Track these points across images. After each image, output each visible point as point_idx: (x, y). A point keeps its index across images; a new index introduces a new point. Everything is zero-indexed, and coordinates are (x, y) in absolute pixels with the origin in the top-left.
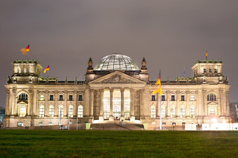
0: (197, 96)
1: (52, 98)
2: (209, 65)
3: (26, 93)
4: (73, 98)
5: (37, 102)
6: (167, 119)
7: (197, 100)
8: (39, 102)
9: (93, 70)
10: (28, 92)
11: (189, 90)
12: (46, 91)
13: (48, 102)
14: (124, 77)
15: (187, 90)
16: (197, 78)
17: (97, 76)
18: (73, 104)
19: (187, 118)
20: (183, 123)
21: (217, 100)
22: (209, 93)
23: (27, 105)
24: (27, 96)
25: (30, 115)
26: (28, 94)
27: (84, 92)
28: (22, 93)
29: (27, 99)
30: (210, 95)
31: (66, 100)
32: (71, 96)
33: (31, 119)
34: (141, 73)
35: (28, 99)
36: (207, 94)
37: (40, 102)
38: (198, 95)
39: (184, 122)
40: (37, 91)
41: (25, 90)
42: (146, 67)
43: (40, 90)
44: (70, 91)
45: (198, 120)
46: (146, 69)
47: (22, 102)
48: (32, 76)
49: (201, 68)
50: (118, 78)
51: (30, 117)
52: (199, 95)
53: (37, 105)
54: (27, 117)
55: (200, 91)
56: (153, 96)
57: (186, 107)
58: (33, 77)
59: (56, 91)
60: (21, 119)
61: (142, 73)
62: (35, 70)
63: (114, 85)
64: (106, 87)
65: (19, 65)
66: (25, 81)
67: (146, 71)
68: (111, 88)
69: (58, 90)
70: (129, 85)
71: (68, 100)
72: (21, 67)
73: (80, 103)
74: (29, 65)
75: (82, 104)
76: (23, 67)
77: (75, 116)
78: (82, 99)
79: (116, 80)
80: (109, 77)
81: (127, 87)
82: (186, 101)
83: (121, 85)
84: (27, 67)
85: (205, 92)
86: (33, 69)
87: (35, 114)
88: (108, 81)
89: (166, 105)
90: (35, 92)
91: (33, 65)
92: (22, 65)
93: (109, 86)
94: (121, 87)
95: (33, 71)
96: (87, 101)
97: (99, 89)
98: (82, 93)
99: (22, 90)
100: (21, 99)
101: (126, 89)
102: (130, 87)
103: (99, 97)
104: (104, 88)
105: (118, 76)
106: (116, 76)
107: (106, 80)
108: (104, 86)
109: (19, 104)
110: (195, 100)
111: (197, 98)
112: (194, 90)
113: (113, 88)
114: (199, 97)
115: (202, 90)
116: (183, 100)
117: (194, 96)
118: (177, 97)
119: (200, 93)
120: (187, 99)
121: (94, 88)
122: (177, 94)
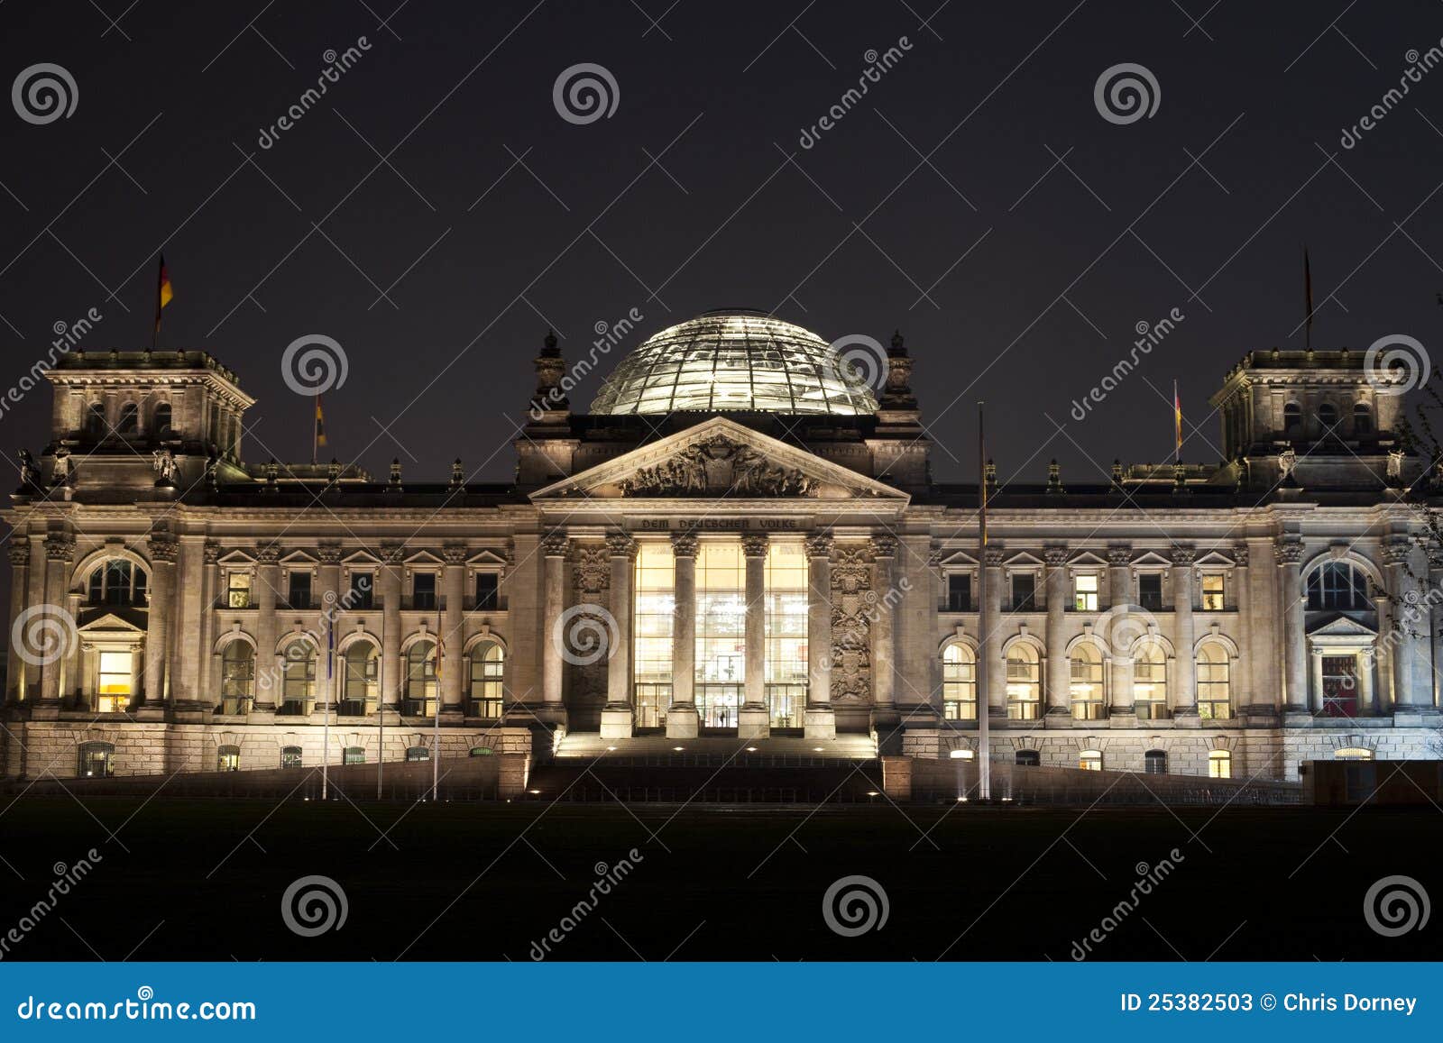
0: (1242, 579)
2: (1319, 382)
3: (135, 562)
4: (439, 590)
5: (203, 616)
6: (1045, 728)
7: (1242, 603)
8: (216, 621)
9: (565, 414)
10: (148, 553)
11: (1187, 541)
12: (260, 545)
13: (278, 620)
14: (760, 456)
15: (1180, 541)
16: (1241, 462)
17: (590, 448)
18: (437, 631)
19: (1179, 720)
20: (1149, 754)
21: (1370, 602)
22: (1321, 563)
23: (143, 640)
24: (141, 577)
25: (160, 703)
26: (145, 568)
27: (506, 554)
28: (108, 558)
29: (140, 599)
30: (1328, 576)
31: (390, 605)
32: (425, 582)
33: (163, 726)
34: (878, 430)
35: (148, 597)
36: (1309, 569)
37: (224, 615)
38: (1247, 575)
39: (1158, 744)
40: (208, 544)
41: (130, 538)
42: (908, 391)
43: (226, 542)
44: (420, 550)
45: (1249, 733)
46: (910, 406)
47: (110, 619)
48: (174, 451)
49: (1267, 400)
50: (727, 463)
51: (160, 714)
52: (1257, 571)
53: (202, 639)
54: (143, 713)
55: (1261, 546)
56: (959, 583)
57: (1170, 650)
58: (179, 458)
59: (331, 545)
60: (99, 726)
61: (883, 429)
62: (191, 411)
63: (698, 509)
64: (645, 521)
65: (89, 381)
66: (127, 483)
67: (913, 417)
68: (678, 527)
69: (344, 539)
70: (797, 510)
71: (405, 602)
72: (107, 391)
73: (486, 622)
74: (156, 381)
75: (498, 631)
76: (114, 392)
77: (451, 709)
78: (499, 595)
79: (710, 473)
80: (669, 458)
81: (781, 524)
82: (1172, 609)
83: (742, 509)
84: (141, 391)
85: (1293, 551)
86: (181, 407)
87: (195, 696)
88: (658, 481)
89: (1043, 636)
90: (195, 554)
91: (178, 380)
92: (109, 381)
93: (667, 517)
94: (746, 522)
95: (180, 420)
96: (529, 609)
97: (598, 531)
98: (499, 562)
99: (109, 541)
100: (103, 597)
101: (776, 531)
102: (803, 522)
103: (604, 585)
104: (635, 530)
105: (725, 452)
106: (712, 452)
107: (647, 476)
108: (636, 517)
109: (93, 629)
110: (1229, 603)
111: (1242, 590)
112: (1226, 544)
113: (693, 528)
114: (1255, 583)
115: (1271, 538)
116: (1154, 605)
117: (1225, 578)
118: (1112, 586)
119: (1266, 561)
120: (1175, 598)
121: (571, 528)
122: (1110, 566)
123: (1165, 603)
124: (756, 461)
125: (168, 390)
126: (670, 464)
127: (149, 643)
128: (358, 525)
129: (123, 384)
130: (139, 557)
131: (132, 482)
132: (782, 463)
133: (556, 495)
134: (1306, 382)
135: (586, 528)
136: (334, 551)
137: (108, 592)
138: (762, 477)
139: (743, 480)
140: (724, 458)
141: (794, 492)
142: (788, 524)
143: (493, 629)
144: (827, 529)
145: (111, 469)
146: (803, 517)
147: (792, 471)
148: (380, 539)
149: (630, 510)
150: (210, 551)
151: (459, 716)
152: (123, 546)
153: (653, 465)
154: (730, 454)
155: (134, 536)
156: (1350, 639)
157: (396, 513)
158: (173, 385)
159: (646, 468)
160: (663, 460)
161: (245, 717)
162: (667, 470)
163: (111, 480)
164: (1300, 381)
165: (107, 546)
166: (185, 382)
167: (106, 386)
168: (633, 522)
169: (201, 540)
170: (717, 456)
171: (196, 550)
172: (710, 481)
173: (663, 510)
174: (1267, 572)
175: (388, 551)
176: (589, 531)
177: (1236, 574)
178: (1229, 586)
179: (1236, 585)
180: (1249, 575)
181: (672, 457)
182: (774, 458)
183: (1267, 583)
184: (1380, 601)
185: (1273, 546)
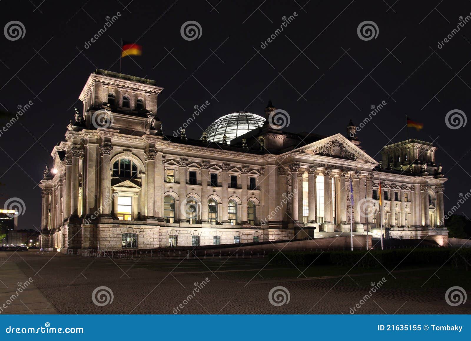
0: (413, 194)
1: (193, 179)
3: (135, 161)
4: (238, 182)
7: (413, 200)
8: (164, 187)
10: (143, 157)
12: (182, 159)
13: (186, 189)
15: (403, 184)
21: (432, 202)
24: (134, 167)
27: (261, 171)
29: (135, 175)
31: (225, 186)
32: (234, 179)
33: (158, 227)
35: (141, 175)
37: (166, 185)
40: (164, 157)
41: (134, 150)
43: (168, 157)
44: (234, 167)
47: (127, 183)
54: (150, 221)
55: (417, 186)
59: (206, 162)
60: (131, 226)
62: (154, 104)
64: (319, 163)
65: (111, 83)
66: (131, 127)
67: (358, 143)
68: (327, 166)
69: (211, 160)
70: (354, 165)
71: (229, 185)
72: (119, 89)
73: (253, 194)
74: (140, 89)
76: (122, 89)
77: (246, 223)
78: (256, 185)
79: (336, 151)
81: (350, 168)
82: (400, 201)
83: (342, 163)
84: (133, 92)
85: (427, 187)
86: (149, 101)
87: (160, 216)
88: (322, 151)
90: (159, 160)
91: (149, 90)
92: (120, 84)
93: (324, 163)
94: (342, 167)
95: (149, 106)
96: (273, 190)
98: (257, 174)
99: (124, 150)
100: (119, 173)
101: (349, 170)
102: (355, 168)
104: (317, 166)
105: (338, 144)
106: (335, 144)
107: (320, 149)
108: (317, 162)
109: (119, 186)
110: (409, 200)
111: (413, 197)
112: (410, 185)
113: (331, 167)
114: (416, 195)
115: (420, 185)
116: (397, 200)
117: (408, 194)
118: (391, 194)
119: (418, 190)
120: (401, 198)
121: (301, 163)
122: (391, 189)
123: (399, 199)
124: (344, 149)
125: (143, 93)
126: (324, 146)
127: (143, 194)
128: (215, 156)
129: (125, 87)
130: (138, 158)
131: (133, 127)
132: (349, 150)
133: (298, 151)
135: (305, 164)
136: (207, 164)
137: (121, 171)
138: (346, 154)
139: (343, 154)
141: (353, 159)
143: (255, 196)
144: (360, 171)
145: (124, 121)
146: (354, 167)
147: (352, 153)
148: (223, 162)
149: (317, 159)
150: (163, 159)
151: (249, 225)
152: (130, 153)
154: (340, 145)
155: (136, 149)
158: (146, 91)
159: (319, 147)
161: (179, 224)
162: (324, 148)
163: (124, 125)
165: (124, 152)
166: (151, 91)
167: (119, 86)
168: (316, 163)
169: (161, 154)
170: (337, 146)
171: (159, 158)
172: (335, 153)
173: (324, 160)
174: (418, 193)
175: (225, 167)
176: (305, 165)
177: (411, 193)
178: (409, 196)
179: (411, 196)
180: (415, 193)
181: (325, 144)
182: (348, 149)
183: (418, 195)
184: (435, 201)
185: (420, 187)
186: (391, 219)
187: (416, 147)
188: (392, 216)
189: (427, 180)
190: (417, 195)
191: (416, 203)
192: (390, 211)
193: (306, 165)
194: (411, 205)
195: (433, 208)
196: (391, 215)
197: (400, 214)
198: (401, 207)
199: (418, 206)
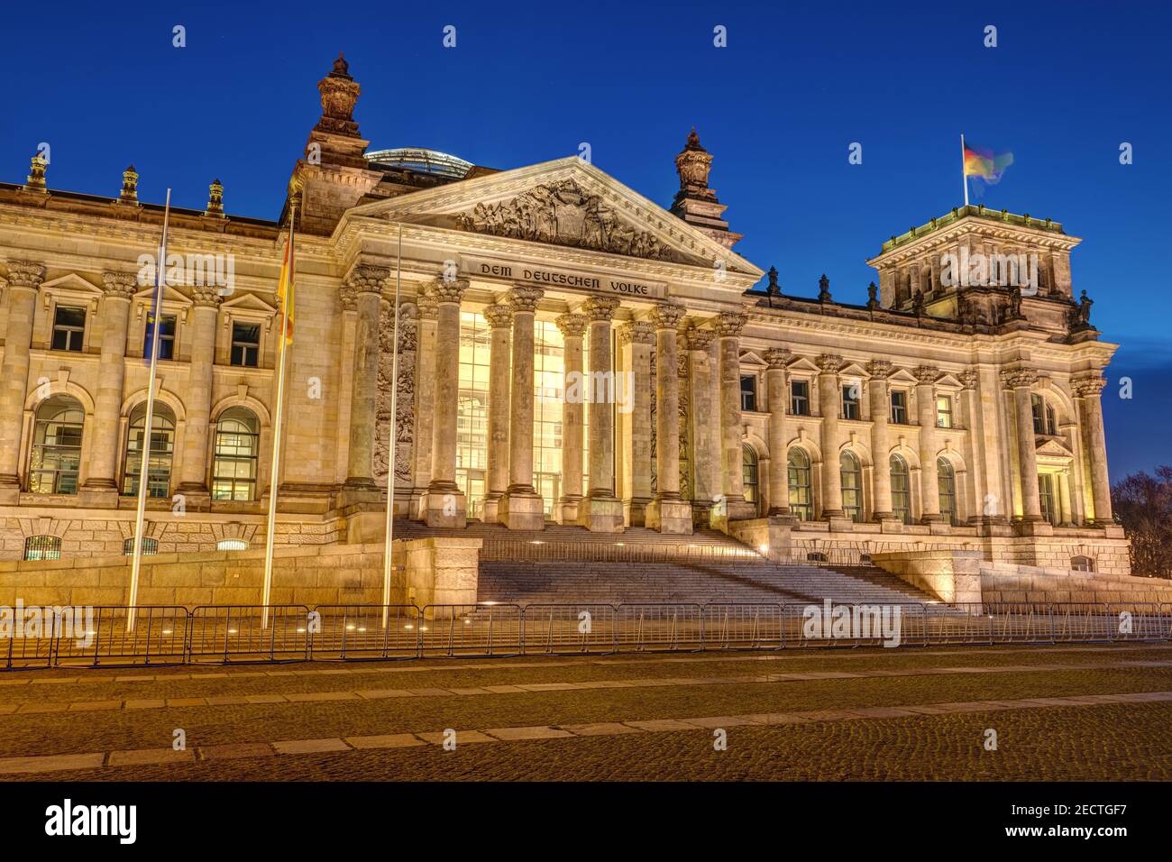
0: (971, 401)
2: (1015, 238)
4: (182, 337)
7: (973, 423)
9: (361, 145)
11: (932, 362)
14: (613, 211)
15: (927, 362)
18: (175, 389)
19: (935, 527)
21: (1059, 430)
27: (276, 301)
31: (112, 349)
38: (976, 398)
45: (992, 540)
50: (579, 212)
52: (985, 394)
55: (989, 372)
56: (748, 384)
57: (915, 462)
59: (27, 262)
63: (547, 260)
64: (483, 266)
67: (717, 211)
68: (522, 277)
69: (49, 256)
70: (650, 275)
71: (131, 348)
73: (243, 383)
75: (258, 394)
77: (193, 488)
78: (261, 350)
79: (561, 220)
80: (512, 197)
81: (632, 289)
82: (918, 425)
83: (594, 266)
85: (1027, 376)
88: (501, 221)
89: (818, 441)
93: (510, 264)
94: (596, 282)
97: (429, 269)
98: (264, 310)
101: (629, 295)
102: (655, 291)
103: (408, 345)
104: (472, 274)
105: (577, 198)
106: (563, 196)
107: (490, 213)
108: (474, 259)
110: (957, 422)
111: (972, 410)
112: (958, 368)
113: (540, 281)
114: (985, 405)
115: (998, 366)
116: (900, 417)
117: (953, 399)
118: (873, 399)
119: (993, 386)
120: (919, 414)
121: (393, 261)
122: (871, 379)
123: (912, 417)
124: (607, 216)
126: (514, 202)
128: (74, 240)
132: (633, 222)
133: (382, 216)
134: (1006, 237)
136: (32, 270)
138: (614, 234)
139: (595, 235)
140: (578, 205)
141: (647, 255)
142: (639, 289)
143: (251, 391)
144: (680, 301)
146: (656, 284)
147: (643, 233)
148: (102, 262)
149: (470, 249)
151: (204, 498)
153: (495, 202)
154: (582, 203)
156: (1055, 460)
157: (132, 230)
159: (486, 204)
160: (507, 198)
162: (512, 209)
164: (1002, 236)
168: (471, 265)
170: (571, 202)
172: (560, 230)
173: (508, 254)
174: (994, 395)
175: (114, 279)
176: (416, 268)
177: (965, 397)
178: (956, 407)
179: (965, 407)
180: (979, 398)
181: (516, 196)
182: (625, 215)
183: (993, 406)
184: (1073, 429)
185: (1000, 373)
186: (875, 488)
187: (983, 232)
188: (879, 477)
189: (1024, 347)
190: (989, 405)
191: (987, 433)
192: (870, 461)
193: (417, 270)
194: (968, 441)
195: (1063, 455)
196: (875, 474)
197: (919, 472)
198: (921, 447)
199: (995, 445)
